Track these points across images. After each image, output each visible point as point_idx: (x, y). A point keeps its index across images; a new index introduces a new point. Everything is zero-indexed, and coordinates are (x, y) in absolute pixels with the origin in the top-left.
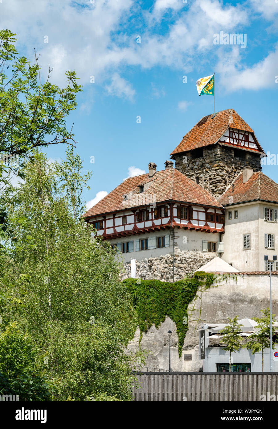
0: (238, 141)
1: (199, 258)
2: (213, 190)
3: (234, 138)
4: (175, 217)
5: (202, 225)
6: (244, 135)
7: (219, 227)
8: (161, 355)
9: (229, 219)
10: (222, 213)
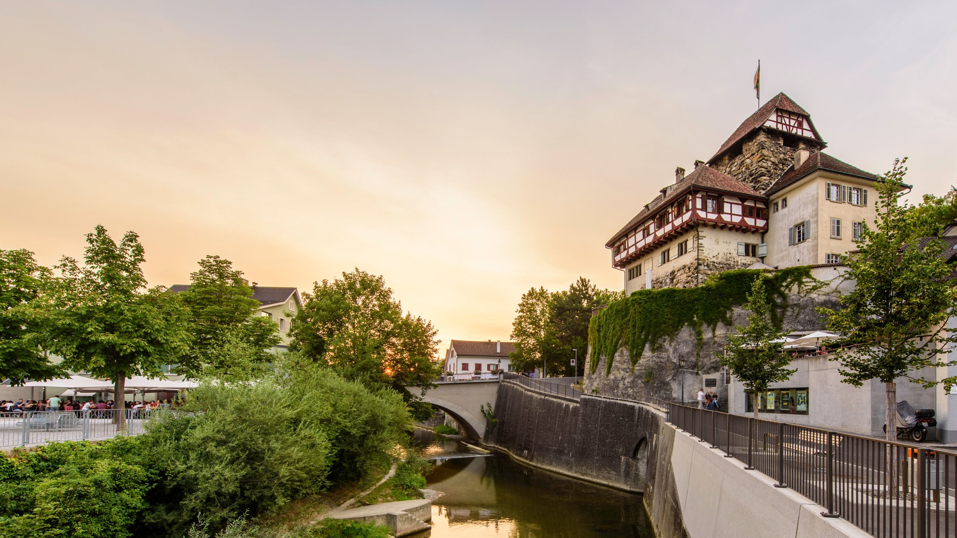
0: (788, 127)
1: (732, 263)
2: (754, 187)
3: (783, 124)
4: (699, 209)
5: (737, 220)
6: (796, 120)
7: (761, 223)
8: (674, 380)
9: (774, 212)
10: (764, 207)
